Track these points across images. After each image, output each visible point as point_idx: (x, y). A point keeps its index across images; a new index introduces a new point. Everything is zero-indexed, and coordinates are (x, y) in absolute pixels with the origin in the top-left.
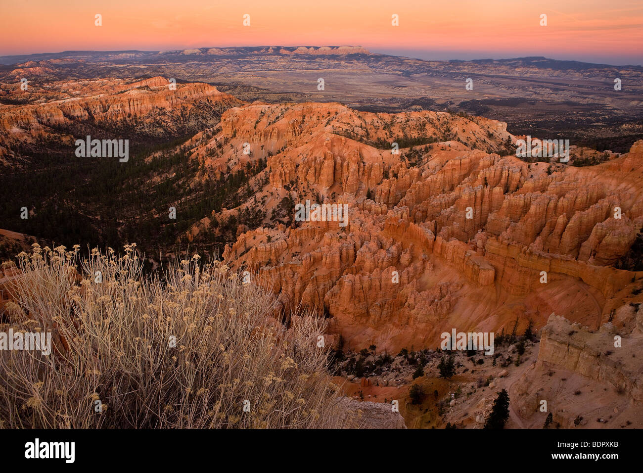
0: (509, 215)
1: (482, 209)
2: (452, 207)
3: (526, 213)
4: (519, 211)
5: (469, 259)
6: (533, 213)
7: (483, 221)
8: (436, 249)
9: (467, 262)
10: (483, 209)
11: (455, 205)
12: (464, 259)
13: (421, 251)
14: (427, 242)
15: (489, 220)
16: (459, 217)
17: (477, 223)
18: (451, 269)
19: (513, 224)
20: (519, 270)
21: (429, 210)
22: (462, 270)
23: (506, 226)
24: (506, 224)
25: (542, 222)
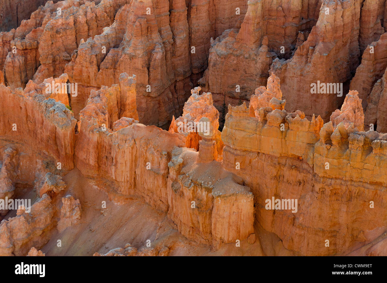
0: (265, 41)
1: (190, 28)
2: (107, 30)
3: (309, 30)
4: (291, 24)
5: (179, 172)
6: (329, 27)
7: (196, 64)
8: (82, 155)
9: (175, 181)
10: (195, 27)
11: (115, 25)
12: (166, 176)
13: (39, 166)
14: (55, 137)
15: (212, 57)
16: (132, 57)
17: (181, 70)
18: (132, 209)
19: (278, 63)
20: (317, 187)
21: (42, 44)
22: (164, 208)
23: (259, 71)
24: (259, 66)
25: (351, 51)
